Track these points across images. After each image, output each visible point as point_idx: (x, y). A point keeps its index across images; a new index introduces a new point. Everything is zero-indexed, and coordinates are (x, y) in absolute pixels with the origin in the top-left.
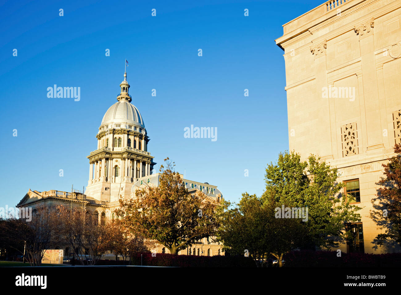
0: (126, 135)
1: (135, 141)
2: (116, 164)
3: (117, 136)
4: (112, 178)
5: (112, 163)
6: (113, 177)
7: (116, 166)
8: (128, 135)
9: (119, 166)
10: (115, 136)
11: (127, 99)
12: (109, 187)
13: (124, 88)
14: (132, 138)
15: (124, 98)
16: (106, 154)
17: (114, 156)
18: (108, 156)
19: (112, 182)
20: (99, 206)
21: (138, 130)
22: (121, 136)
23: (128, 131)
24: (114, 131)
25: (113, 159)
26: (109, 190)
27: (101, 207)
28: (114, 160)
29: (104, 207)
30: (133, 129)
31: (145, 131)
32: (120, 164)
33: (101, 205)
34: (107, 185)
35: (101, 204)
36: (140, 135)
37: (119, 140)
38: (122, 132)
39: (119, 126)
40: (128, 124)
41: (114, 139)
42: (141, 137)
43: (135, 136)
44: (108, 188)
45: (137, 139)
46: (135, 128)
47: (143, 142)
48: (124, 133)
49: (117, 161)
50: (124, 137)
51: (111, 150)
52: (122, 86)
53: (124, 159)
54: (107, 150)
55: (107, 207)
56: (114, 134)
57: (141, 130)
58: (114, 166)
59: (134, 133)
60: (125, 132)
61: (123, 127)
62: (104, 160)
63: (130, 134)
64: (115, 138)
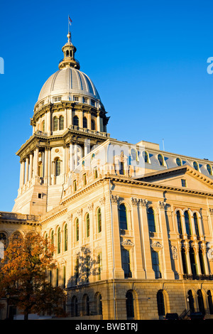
0: (70, 111)
1: (85, 119)
2: (57, 155)
3: (56, 114)
4: (51, 179)
5: (51, 155)
6: (53, 176)
7: (57, 159)
8: (73, 110)
9: (61, 159)
10: (54, 114)
11: (72, 65)
12: (45, 192)
13: (68, 51)
14: (79, 114)
15: (67, 64)
16: (40, 141)
17: (52, 143)
18: (42, 144)
19: (51, 184)
20: (21, 223)
21: (88, 102)
22: (63, 113)
23: (73, 105)
24: (52, 108)
25: (51, 148)
26: (45, 197)
27: (25, 224)
28: (53, 149)
29: (31, 224)
30: (80, 101)
31: (101, 104)
32: (62, 155)
33: (25, 220)
34: (42, 190)
35: (25, 218)
36: (92, 109)
37: (60, 119)
38: (65, 106)
39: (60, 98)
40: (72, 95)
41: (53, 120)
42: (94, 112)
43: (84, 111)
44: (44, 194)
45: (88, 116)
46: (84, 99)
47: (98, 120)
48: (67, 108)
49: (57, 151)
50: (67, 114)
51: (49, 135)
52: (65, 50)
53: (68, 146)
54: (42, 136)
55: (37, 223)
56: (52, 111)
57: (93, 102)
58: (53, 160)
59: (83, 107)
60: (68, 106)
61: (65, 99)
62: (36, 152)
63: (77, 109)
64: (55, 117)
